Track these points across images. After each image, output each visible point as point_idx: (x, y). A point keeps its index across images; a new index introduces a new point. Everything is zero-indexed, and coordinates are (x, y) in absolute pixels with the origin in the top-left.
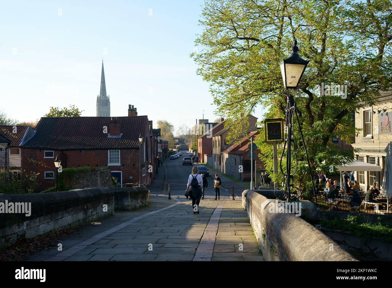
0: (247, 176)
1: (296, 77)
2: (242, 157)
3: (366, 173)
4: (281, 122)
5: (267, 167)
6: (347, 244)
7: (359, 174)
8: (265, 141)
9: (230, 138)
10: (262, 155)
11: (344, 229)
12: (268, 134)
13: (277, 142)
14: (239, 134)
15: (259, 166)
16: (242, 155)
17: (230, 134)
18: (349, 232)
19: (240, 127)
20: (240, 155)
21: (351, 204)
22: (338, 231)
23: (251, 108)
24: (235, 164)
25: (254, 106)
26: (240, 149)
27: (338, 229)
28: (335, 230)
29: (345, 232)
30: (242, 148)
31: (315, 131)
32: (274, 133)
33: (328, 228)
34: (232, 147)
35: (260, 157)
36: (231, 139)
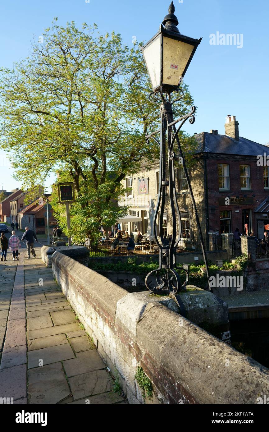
0: (39, 230)
1: (179, 68)
2: (34, 216)
3: (129, 223)
4: (72, 185)
5: (60, 224)
6: (130, 282)
7: (132, 225)
8: (59, 202)
9: (27, 200)
10: (55, 214)
11: (127, 270)
12: (61, 195)
13: (69, 202)
14: (37, 196)
15: (51, 223)
16: (34, 214)
17: (27, 196)
18: (131, 272)
19: (37, 190)
20: (33, 215)
21: (128, 249)
22: (123, 272)
23: (46, 172)
24: (29, 222)
25: (49, 171)
26: (33, 210)
27: (122, 270)
28: (120, 272)
29: (128, 272)
30: (34, 209)
31: (100, 192)
32: (66, 195)
33: (115, 270)
34: (26, 209)
35: (54, 215)
36: (29, 201)
